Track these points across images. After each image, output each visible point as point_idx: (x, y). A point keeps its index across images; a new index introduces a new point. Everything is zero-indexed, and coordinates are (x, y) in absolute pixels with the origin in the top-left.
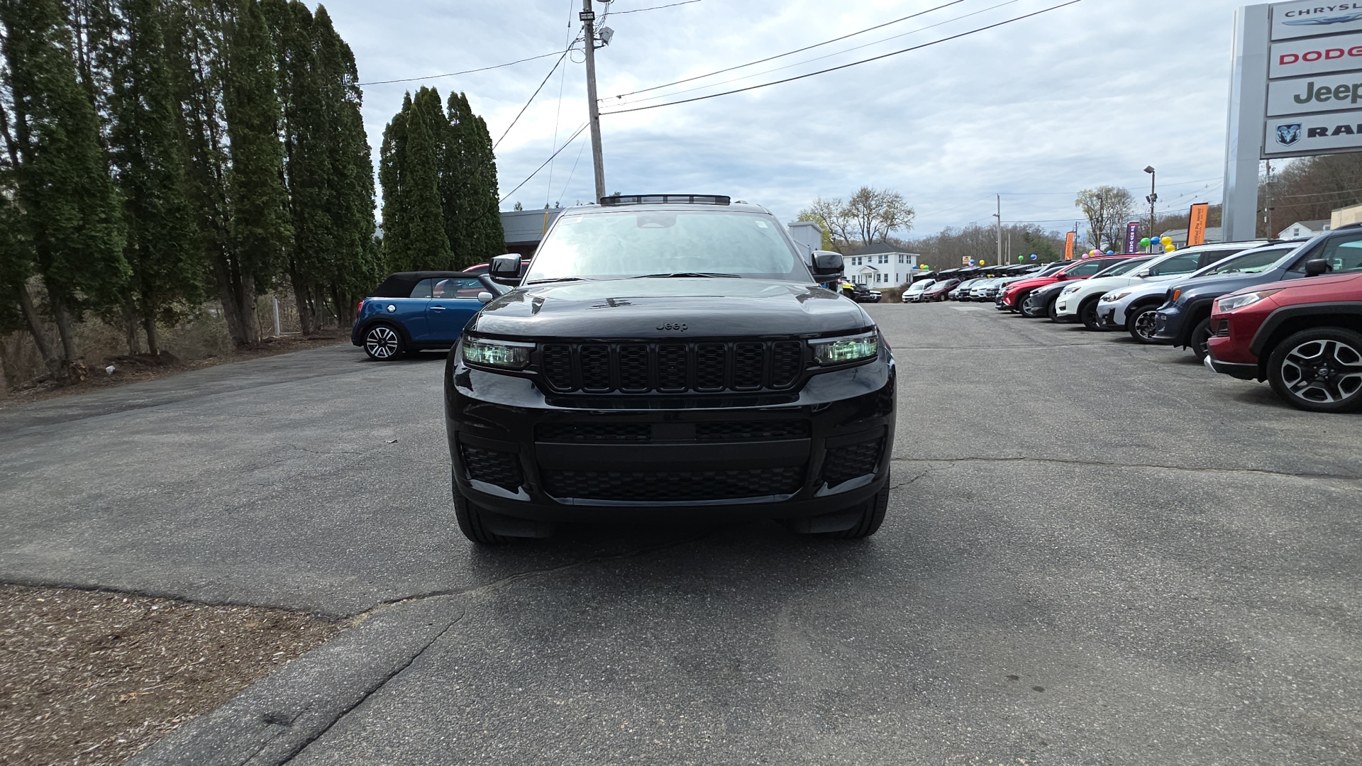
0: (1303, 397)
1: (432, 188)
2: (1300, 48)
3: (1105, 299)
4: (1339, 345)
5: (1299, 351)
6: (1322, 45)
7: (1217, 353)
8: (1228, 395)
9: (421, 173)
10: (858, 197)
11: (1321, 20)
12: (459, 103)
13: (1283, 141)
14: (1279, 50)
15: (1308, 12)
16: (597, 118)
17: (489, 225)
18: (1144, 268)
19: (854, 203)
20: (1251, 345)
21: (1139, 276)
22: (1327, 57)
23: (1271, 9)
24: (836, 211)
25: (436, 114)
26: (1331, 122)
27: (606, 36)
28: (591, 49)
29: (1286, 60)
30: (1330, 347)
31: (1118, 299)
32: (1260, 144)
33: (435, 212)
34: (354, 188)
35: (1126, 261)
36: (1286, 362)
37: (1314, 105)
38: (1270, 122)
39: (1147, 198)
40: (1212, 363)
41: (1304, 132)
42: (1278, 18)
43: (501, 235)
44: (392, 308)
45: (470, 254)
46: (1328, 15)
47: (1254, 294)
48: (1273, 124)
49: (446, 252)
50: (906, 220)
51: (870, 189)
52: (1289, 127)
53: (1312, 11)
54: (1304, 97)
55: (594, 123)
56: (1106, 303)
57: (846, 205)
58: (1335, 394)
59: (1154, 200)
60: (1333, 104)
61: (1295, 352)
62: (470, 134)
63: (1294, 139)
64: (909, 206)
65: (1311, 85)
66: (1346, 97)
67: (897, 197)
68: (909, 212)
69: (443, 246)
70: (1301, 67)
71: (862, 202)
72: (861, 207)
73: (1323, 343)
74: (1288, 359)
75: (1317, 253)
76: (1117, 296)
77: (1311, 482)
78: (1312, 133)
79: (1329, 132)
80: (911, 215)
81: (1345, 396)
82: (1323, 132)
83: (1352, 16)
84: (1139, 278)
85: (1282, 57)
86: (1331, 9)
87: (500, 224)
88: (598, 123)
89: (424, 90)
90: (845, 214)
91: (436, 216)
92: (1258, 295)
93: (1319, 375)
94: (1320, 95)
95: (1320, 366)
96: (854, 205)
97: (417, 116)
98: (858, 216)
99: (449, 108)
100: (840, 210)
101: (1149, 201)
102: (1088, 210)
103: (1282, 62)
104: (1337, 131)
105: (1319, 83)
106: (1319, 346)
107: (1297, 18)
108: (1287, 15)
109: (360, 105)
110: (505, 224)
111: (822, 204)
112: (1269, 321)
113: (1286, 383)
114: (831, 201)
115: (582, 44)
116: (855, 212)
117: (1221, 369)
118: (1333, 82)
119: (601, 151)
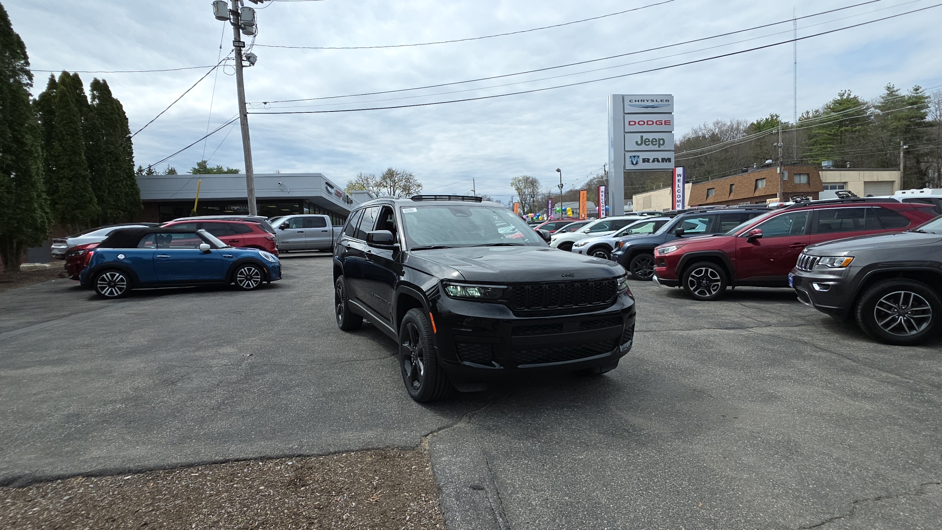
0: (697, 294)
1: (81, 155)
2: (637, 118)
3: (576, 246)
4: (710, 270)
5: (695, 273)
6: (645, 118)
7: (659, 274)
8: (663, 295)
9: (70, 142)
10: (386, 174)
11: (644, 105)
12: (100, 87)
13: (633, 164)
14: (629, 118)
15: (638, 101)
16: (246, 116)
17: (127, 185)
18: (586, 228)
19: (384, 178)
20: (676, 270)
21: (584, 232)
22: (648, 124)
23: (623, 97)
24: (372, 183)
25: (79, 95)
26: (651, 156)
27: (252, 59)
28: (240, 68)
29: (631, 123)
30: (707, 271)
31: (583, 245)
32: (623, 164)
33: (83, 174)
34: (32, 154)
35: (572, 224)
36: (690, 278)
37: (643, 147)
38: (626, 153)
39: (558, 186)
40: (658, 280)
41: (640, 161)
42: (627, 102)
43: (138, 193)
44: (121, 257)
45: (112, 209)
46: (646, 103)
47: (674, 247)
48: (628, 155)
49: (94, 206)
50: (417, 190)
51: (394, 169)
52: (634, 157)
53: (640, 101)
54: (639, 142)
55: (244, 119)
56: (577, 248)
57: (378, 179)
58: (710, 292)
59: (562, 187)
60: (651, 147)
61: (693, 273)
62: (112, 113)
63: (637, 163)
64: (419, 182)
65: (642, 137)
66: (656, 144)
67: (411, 176)
68: (419, 186)
69: (91, 201)
70: (637, 128)
71: (389, 177)
72: (388, 180)
73: (704, 269)
74: (691, 277)
75: (679, 225)
76: (582, 244)
77: (732, 331)
78: (644, 160)
79: (651, 161)
80: (420, 188)
81: (714, 293)
82: (648, 161)
83: (656, 105)
84: (584, 234)
85: (629, 122)
86: (648, 101)
87: (137, 185)
88: (247, 119)
89: (65, 74)
90: (378, 185)
91: (84, 177)
92: (676, 247)
93: (703, 284)
94: (644, 142)
95: (703, 280)
96: (384, 179)
97: (65, 95)
98: (386, 187)
99: (92, 90)
100: (374, 182)
101: (559, 187)
102: (518, 189)
103: (630, 124)
104: (654, 161)
105: (645, 136)
106: (702, 270)
107: (634, 103)
108: (630, 101)
109: (31, 86)
110: (140, 184)
111: (363, 177)
112: (682, 260)
113: (690, 288)
114: (368, 176)
115: (234, 62)
116: (385, 184)
117: (662, 282)
118: (651, 136)
119: (249, 139)
